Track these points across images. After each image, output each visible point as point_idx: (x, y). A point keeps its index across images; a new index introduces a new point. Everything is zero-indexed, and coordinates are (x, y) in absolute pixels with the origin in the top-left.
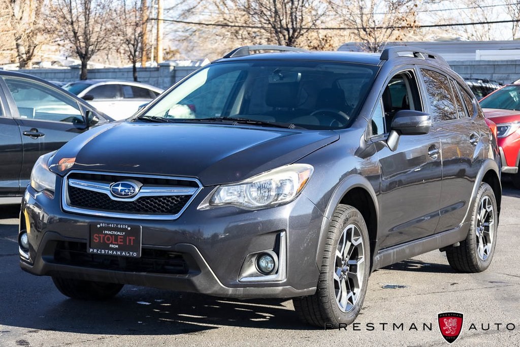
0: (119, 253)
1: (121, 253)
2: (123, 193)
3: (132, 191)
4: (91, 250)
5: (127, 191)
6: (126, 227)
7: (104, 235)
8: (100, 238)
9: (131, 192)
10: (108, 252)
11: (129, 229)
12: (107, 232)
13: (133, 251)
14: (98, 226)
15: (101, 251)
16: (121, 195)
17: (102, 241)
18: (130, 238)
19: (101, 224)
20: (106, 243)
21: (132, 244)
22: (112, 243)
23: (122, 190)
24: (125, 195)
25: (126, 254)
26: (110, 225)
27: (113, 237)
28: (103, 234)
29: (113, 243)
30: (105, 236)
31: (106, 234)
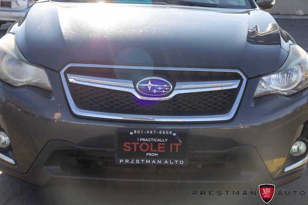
0: (159, 162)
1: (163, 162)
2: (155, 91)
3: (167, 89)
4: (121, 161)
5: (160, 88)
6: (171, 133)
7: (138, 143)
8: (132, 146)
9: (165, 90)
10: (145, 162)
11: (174, 134)
12: (143, 140)
13: (179, 159)
14: (131, 133)
15: (135, 161)
16: (153, 93)
17: (135, 150)
18: (174, 144)
19: (135, 132)
20: (141, 151)
21: (177, 151)
22: (149, 152)
23: (153, 88)
24: (157, 93)
25: (169, 162)
26: (148, 132)
27: (152, 144)
28: (137, 141)
29: (152, 150)
30: (140, 144)
31: (142, 142)
